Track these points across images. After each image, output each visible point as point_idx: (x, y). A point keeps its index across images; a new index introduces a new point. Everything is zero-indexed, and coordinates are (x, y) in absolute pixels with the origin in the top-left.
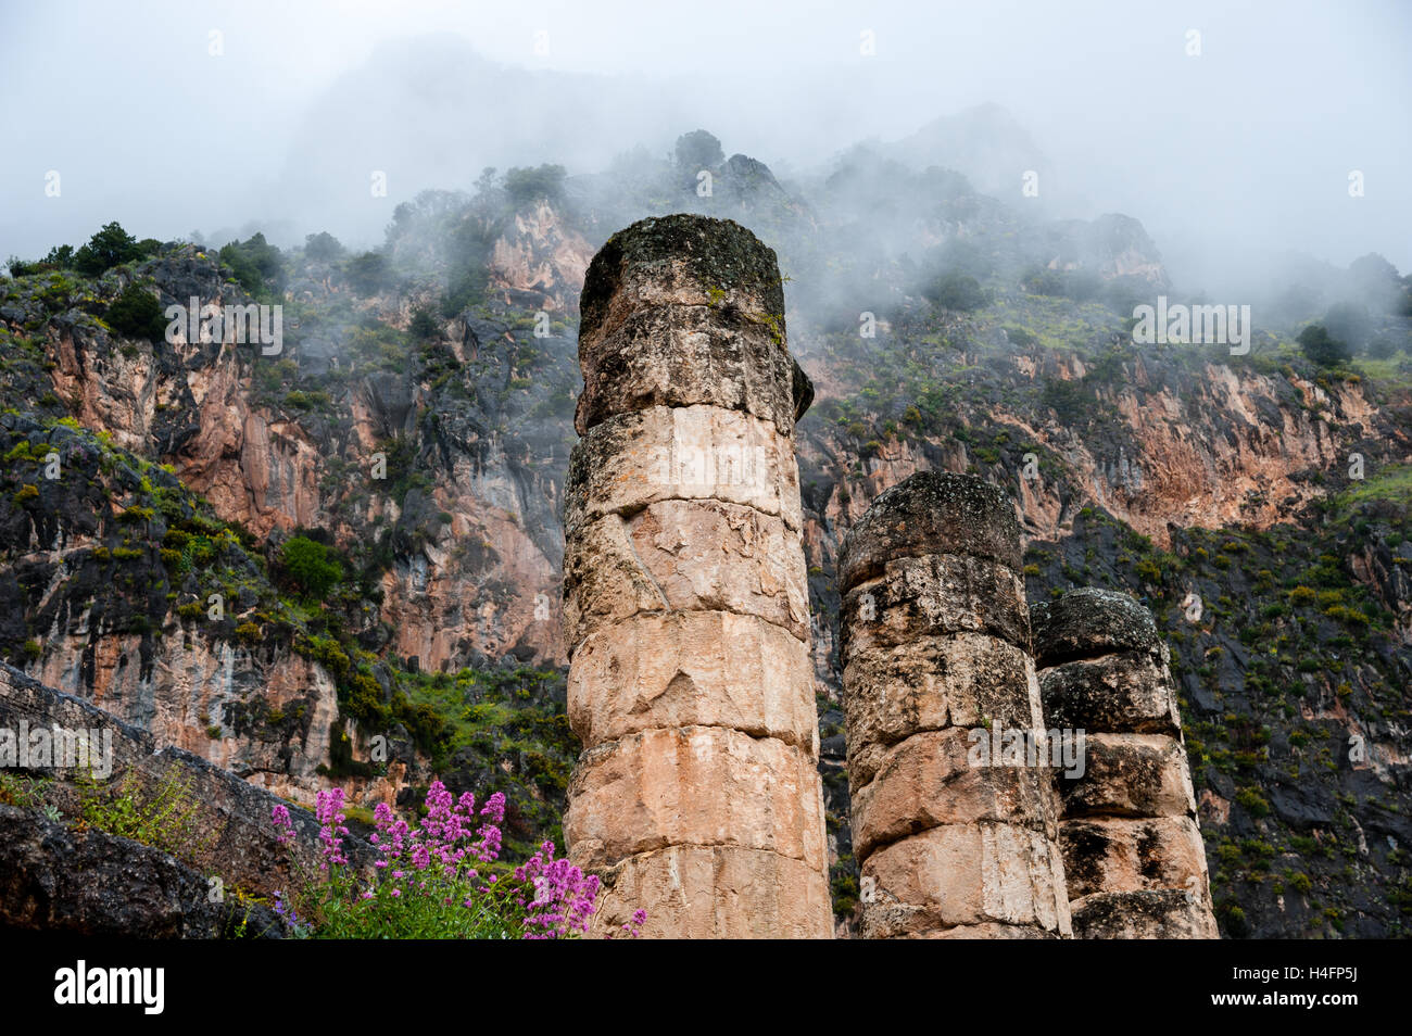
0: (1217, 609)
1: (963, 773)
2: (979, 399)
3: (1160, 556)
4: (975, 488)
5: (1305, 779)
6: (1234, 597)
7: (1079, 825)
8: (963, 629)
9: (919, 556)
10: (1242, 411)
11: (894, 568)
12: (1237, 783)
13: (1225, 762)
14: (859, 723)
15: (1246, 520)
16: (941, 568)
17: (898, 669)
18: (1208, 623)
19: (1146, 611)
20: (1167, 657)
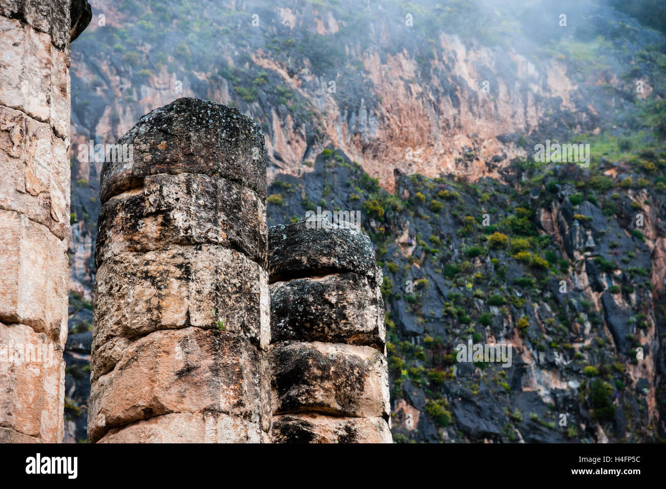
0: (427, 246)
1: (194, 368)
2: (244, 42)
3: (385, 197)
4: (232, 118)
5: (483, 396)
6: (442, 237)
7: (290, 420)
8: (209, 242)
9: (176, 174)
10: (466, 77)
11: (153, 182)
12: (427, 395)
13: (419, 377)
14: (106, 317)
15: (459, 172)
16: (195, 186)
17: (147, 272)
18: (418, 258)
19: (367, 239)
20: (380, 280)
